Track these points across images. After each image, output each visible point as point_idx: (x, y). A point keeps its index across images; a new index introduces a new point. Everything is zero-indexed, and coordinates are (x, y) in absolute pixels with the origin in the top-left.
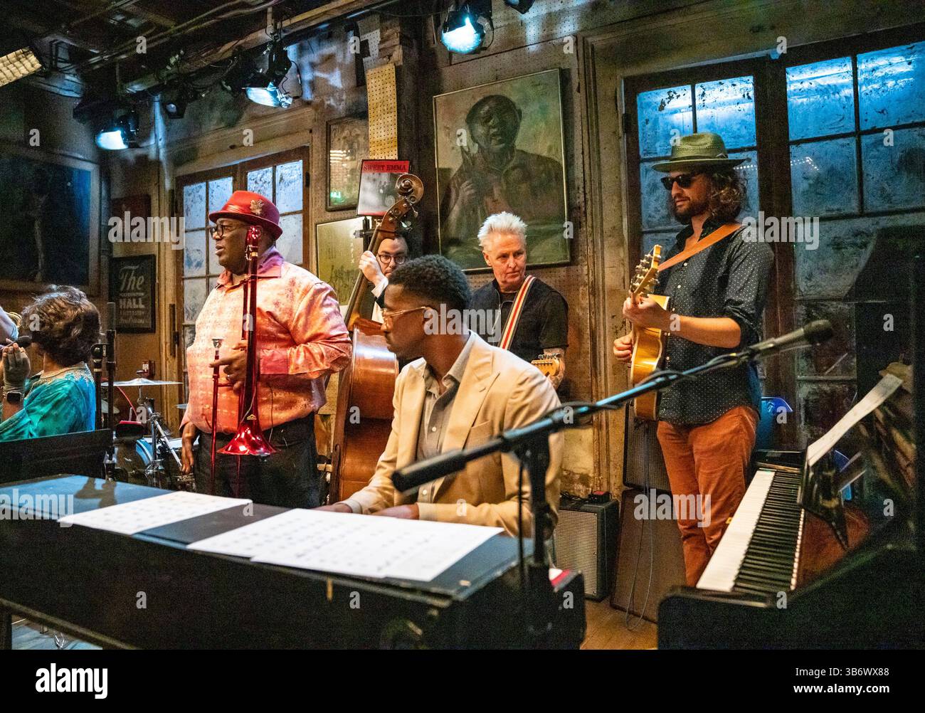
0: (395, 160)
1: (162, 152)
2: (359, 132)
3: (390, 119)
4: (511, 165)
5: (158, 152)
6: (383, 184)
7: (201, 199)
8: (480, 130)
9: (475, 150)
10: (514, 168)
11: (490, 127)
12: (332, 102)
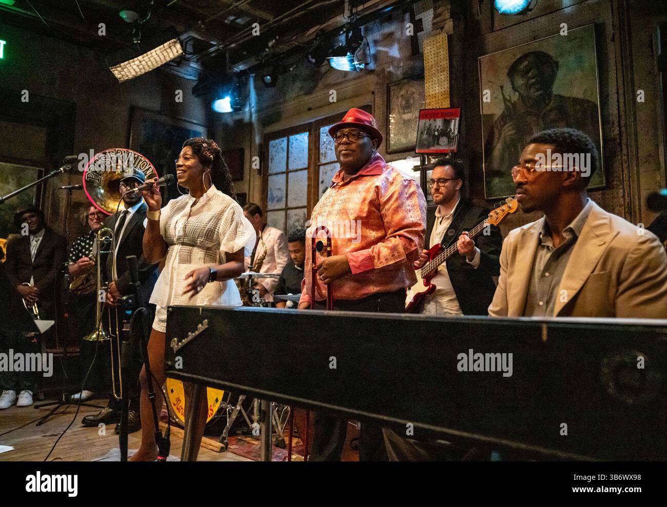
0: (448, 108)
1: (254, 116)
2: (414, 90)
3: (442, 77)
4: (548, 108)
5: (251, 116)
6: (437, 128)
7: (283, 150)
8: (520, 82)
9: (515, 97)
10: (551, 111)
11: (529, 79)
12: (391, 69)
